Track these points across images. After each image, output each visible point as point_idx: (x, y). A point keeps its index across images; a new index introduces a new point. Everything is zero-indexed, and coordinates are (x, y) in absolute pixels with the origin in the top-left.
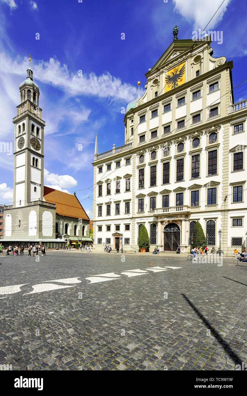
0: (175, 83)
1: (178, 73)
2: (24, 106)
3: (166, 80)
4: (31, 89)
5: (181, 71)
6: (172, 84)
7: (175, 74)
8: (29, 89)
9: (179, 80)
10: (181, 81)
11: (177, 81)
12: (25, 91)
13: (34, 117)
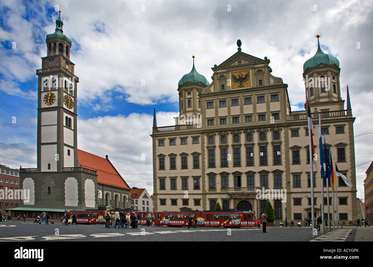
0: (241, 84)
1: (244, 77)
2: (53, 59)
3: (232, 79)
4: (63, 42)
5: (246, 76)
6: (239, 84)
7: (241, 76)
8: (61, 43)
9: (245, 83)
10: (247, 84)
11: (243, 83)
12: (55, 43)
13: (68, 73)
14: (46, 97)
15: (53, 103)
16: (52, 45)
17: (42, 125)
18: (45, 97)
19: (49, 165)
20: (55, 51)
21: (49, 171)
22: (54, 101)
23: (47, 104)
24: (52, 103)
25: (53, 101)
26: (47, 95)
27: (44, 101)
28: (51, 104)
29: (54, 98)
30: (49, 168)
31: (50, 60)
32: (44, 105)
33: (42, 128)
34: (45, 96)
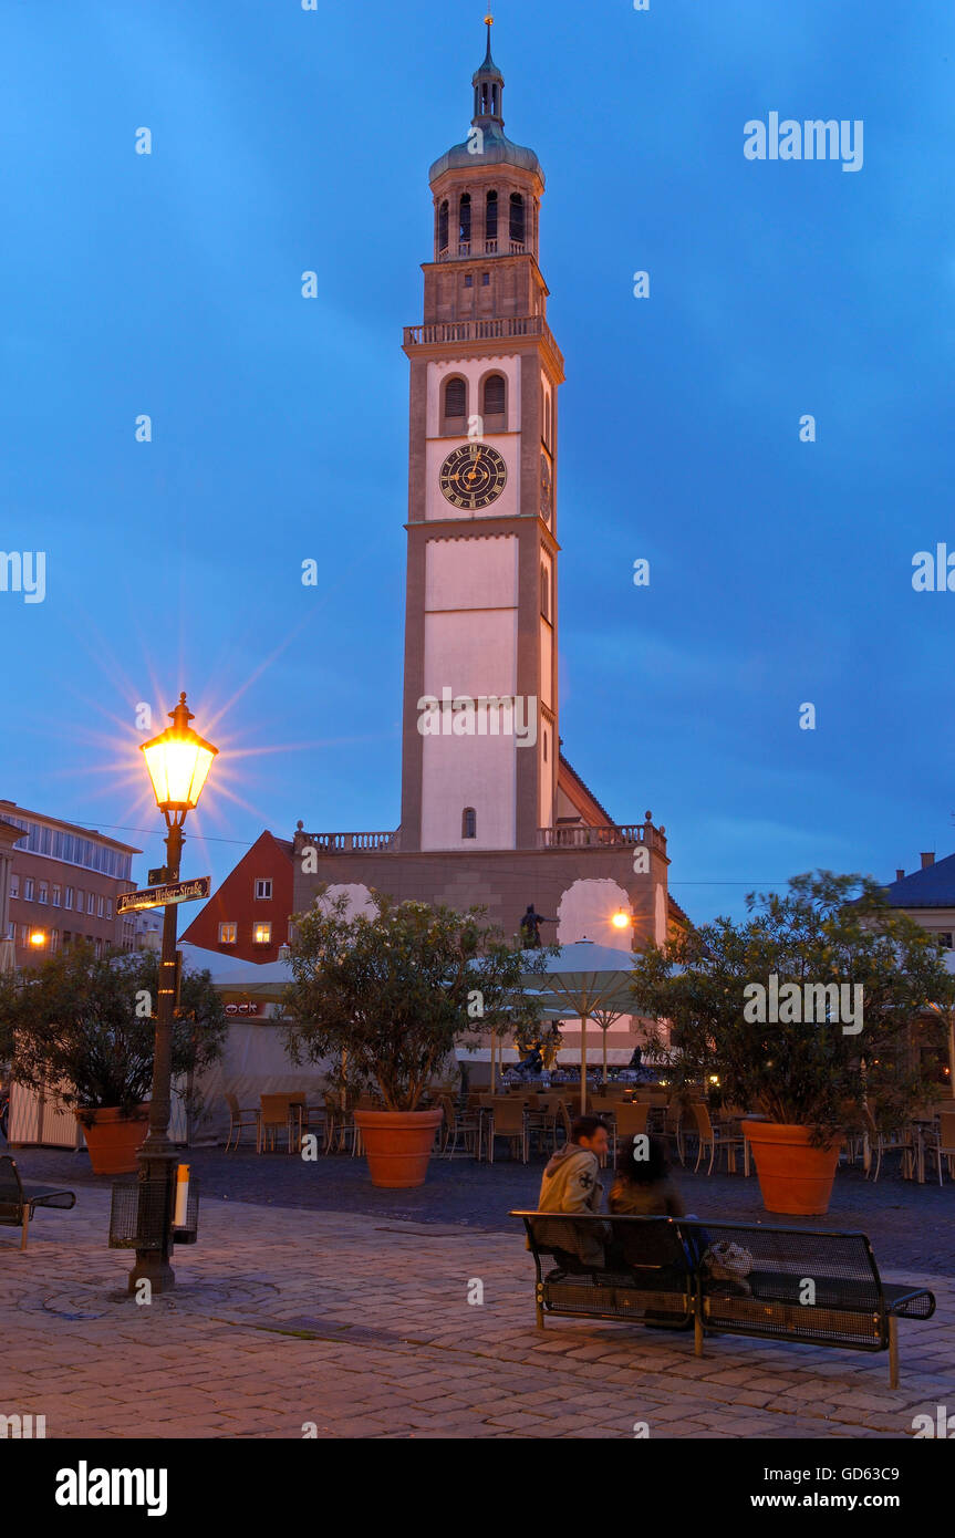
14: (456, 463)
15: (493, 496)
16: (478, 203)
17: (430, 605)
18: (446, 467)
19: (469, 816)
20: (491, 231)
21: (468, 845)
22: (496, 488)
23: (459, 500)
24: (486, 499)
25: (491, 486)
26: (460, 455)
27: (444, 484)
28: (485, 503)
29: (500, 475)
30: (469, 830)
31: (468, 277)
32: (441, 508)
33: (433, 624)
34: (450, 460)
